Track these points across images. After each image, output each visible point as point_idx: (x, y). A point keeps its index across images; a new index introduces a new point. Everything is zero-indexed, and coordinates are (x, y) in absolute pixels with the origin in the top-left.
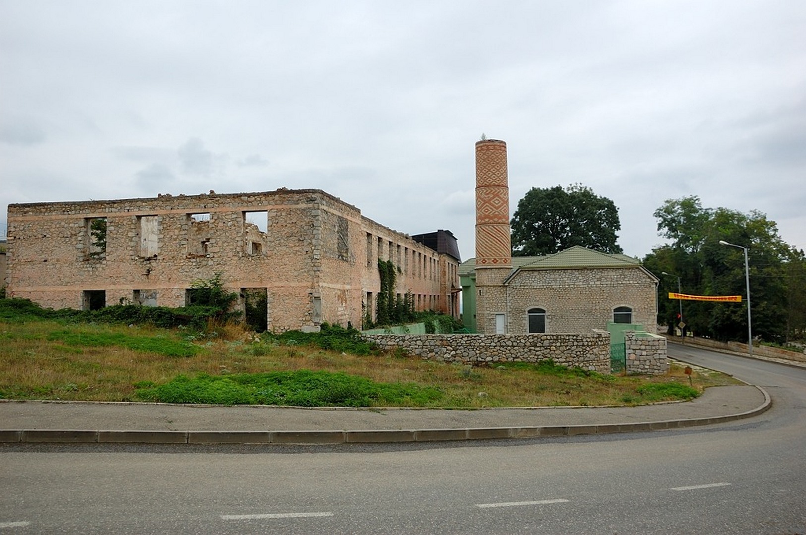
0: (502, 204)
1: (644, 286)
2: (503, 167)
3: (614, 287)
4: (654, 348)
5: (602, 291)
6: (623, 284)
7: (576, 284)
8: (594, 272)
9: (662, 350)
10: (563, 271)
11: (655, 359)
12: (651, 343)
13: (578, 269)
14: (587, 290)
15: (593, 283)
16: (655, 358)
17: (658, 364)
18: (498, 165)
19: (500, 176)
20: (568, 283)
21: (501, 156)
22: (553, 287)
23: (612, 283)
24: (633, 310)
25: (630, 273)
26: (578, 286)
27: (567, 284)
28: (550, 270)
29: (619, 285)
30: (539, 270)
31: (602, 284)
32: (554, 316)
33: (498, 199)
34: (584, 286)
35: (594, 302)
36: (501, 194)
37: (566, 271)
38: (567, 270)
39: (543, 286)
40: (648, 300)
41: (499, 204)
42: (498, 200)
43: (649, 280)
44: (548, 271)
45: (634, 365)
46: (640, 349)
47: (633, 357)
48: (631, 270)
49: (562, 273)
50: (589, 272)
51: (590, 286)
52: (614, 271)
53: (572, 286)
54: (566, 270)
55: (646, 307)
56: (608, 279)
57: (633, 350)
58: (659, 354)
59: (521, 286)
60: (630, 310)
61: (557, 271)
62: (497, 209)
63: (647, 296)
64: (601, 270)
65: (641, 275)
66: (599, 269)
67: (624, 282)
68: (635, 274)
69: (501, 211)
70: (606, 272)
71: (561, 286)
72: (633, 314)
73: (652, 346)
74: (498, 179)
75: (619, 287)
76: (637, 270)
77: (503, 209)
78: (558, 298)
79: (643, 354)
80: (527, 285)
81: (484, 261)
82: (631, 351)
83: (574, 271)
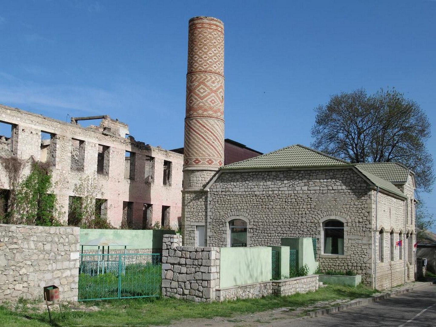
0: (209, 94)
1: (359, 192)
2: (213, 50)
3: (323, 194)
4: (196, 262)
5: (309, 199)
6: (334, 190)
7: (281, 189)
8: (300, 175)
9: (205, 266)
10: (267, 173)
11: (196, 280)
12: (193, 255)
13: (283, 171)
14: (292, 197)
15: (300, 188)
16: (197, 278)
17: (201, 289)
18: (206, 47)
19: (208, 60)
20: (272, 188)
21: (210, 36)
22: (256, 193)
23: (322, 188)
24: (345, 224)
25: (342, 176)
26: (283, 192)
27: (270, 189)
28: (253, 172)
29: (329, 191)
30: (241, 173)
31: (310, 190)
32: (256, 229)
33: (204, 87)
34: (290, 192)
35: (300, 212)
36: (208, 81)
37: (270, 174)
38: (271, 172)
39: (245, 192)
40: (363, 211)
41: (204, 94)
42: (204, 89)
43: (365, 185)
44: (251, 174)
45: (171, 288)
46: (179, 264)
47: (170, 274)
48: (343, 172)
49: (266, 176)
50: (295, 174)
51: (295, 192)
52: (323, 173)
53: (276, 192)
54: (269, 172)
55: (361, 220)
56: (316, 184)
57: (171, 264)
58: (202, 272)
59: (222, 192)
60: (341, 224)
61: (260, 173)
62: (201, 99)
63: (363, 206)
64: (309, 172)
65: (356, 178)
66: (307, 171)
67: (335, 188)
68: (349, 176)
69: (207, 102)
70: (314, 174)
71: (264, 193)
72: (345, 229)
73: (194, 259)
74: (205, 64)
75: (329, 194)
76: (350, 172)
77: (210, 100)
78: (261, 207)
79: (182, 272)
80: (229, 191)
81: (187, 162)
82: (169, 266)
83: (279, 173)
